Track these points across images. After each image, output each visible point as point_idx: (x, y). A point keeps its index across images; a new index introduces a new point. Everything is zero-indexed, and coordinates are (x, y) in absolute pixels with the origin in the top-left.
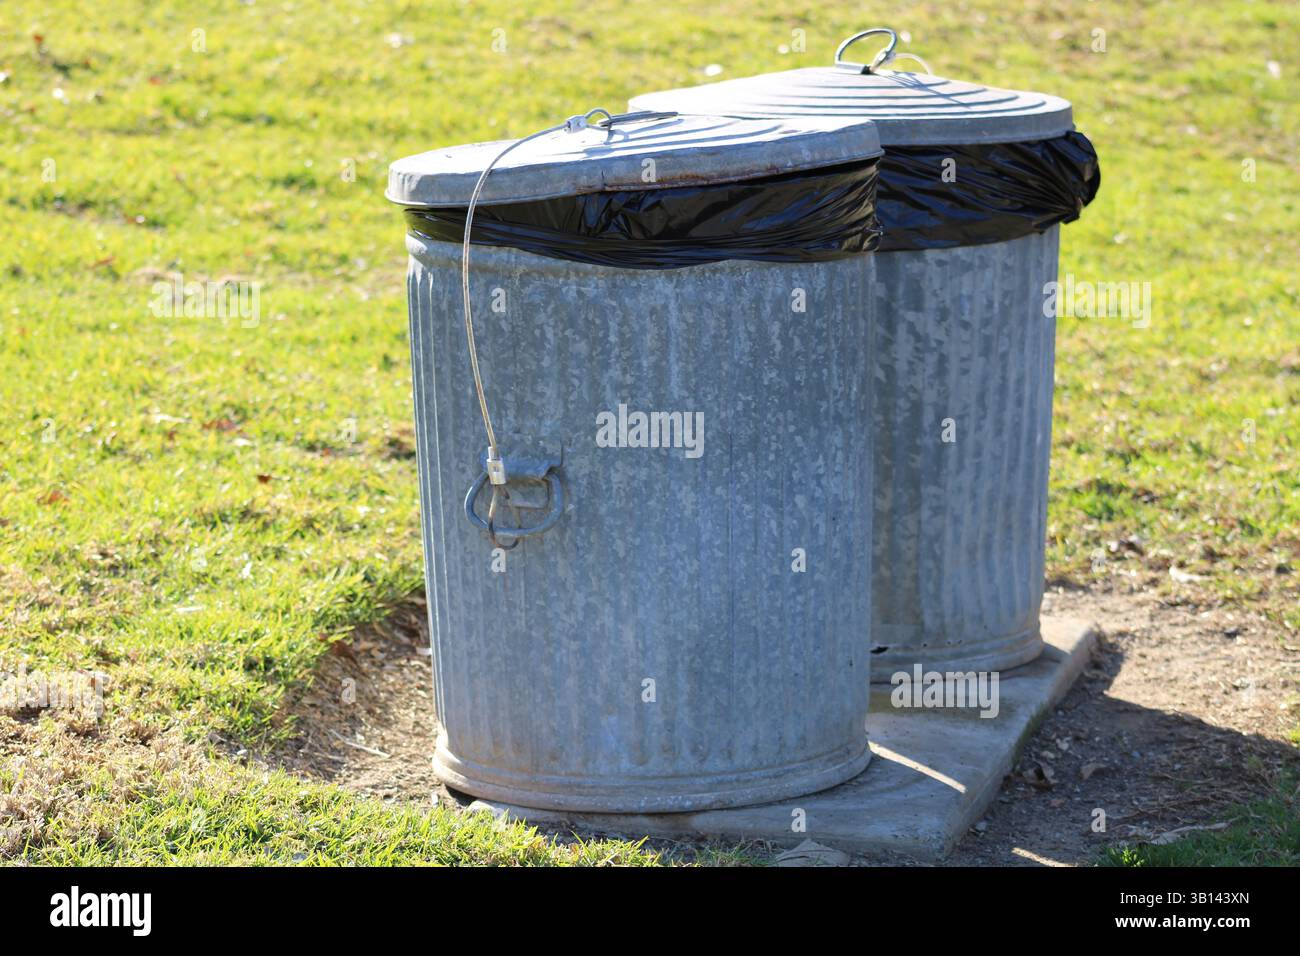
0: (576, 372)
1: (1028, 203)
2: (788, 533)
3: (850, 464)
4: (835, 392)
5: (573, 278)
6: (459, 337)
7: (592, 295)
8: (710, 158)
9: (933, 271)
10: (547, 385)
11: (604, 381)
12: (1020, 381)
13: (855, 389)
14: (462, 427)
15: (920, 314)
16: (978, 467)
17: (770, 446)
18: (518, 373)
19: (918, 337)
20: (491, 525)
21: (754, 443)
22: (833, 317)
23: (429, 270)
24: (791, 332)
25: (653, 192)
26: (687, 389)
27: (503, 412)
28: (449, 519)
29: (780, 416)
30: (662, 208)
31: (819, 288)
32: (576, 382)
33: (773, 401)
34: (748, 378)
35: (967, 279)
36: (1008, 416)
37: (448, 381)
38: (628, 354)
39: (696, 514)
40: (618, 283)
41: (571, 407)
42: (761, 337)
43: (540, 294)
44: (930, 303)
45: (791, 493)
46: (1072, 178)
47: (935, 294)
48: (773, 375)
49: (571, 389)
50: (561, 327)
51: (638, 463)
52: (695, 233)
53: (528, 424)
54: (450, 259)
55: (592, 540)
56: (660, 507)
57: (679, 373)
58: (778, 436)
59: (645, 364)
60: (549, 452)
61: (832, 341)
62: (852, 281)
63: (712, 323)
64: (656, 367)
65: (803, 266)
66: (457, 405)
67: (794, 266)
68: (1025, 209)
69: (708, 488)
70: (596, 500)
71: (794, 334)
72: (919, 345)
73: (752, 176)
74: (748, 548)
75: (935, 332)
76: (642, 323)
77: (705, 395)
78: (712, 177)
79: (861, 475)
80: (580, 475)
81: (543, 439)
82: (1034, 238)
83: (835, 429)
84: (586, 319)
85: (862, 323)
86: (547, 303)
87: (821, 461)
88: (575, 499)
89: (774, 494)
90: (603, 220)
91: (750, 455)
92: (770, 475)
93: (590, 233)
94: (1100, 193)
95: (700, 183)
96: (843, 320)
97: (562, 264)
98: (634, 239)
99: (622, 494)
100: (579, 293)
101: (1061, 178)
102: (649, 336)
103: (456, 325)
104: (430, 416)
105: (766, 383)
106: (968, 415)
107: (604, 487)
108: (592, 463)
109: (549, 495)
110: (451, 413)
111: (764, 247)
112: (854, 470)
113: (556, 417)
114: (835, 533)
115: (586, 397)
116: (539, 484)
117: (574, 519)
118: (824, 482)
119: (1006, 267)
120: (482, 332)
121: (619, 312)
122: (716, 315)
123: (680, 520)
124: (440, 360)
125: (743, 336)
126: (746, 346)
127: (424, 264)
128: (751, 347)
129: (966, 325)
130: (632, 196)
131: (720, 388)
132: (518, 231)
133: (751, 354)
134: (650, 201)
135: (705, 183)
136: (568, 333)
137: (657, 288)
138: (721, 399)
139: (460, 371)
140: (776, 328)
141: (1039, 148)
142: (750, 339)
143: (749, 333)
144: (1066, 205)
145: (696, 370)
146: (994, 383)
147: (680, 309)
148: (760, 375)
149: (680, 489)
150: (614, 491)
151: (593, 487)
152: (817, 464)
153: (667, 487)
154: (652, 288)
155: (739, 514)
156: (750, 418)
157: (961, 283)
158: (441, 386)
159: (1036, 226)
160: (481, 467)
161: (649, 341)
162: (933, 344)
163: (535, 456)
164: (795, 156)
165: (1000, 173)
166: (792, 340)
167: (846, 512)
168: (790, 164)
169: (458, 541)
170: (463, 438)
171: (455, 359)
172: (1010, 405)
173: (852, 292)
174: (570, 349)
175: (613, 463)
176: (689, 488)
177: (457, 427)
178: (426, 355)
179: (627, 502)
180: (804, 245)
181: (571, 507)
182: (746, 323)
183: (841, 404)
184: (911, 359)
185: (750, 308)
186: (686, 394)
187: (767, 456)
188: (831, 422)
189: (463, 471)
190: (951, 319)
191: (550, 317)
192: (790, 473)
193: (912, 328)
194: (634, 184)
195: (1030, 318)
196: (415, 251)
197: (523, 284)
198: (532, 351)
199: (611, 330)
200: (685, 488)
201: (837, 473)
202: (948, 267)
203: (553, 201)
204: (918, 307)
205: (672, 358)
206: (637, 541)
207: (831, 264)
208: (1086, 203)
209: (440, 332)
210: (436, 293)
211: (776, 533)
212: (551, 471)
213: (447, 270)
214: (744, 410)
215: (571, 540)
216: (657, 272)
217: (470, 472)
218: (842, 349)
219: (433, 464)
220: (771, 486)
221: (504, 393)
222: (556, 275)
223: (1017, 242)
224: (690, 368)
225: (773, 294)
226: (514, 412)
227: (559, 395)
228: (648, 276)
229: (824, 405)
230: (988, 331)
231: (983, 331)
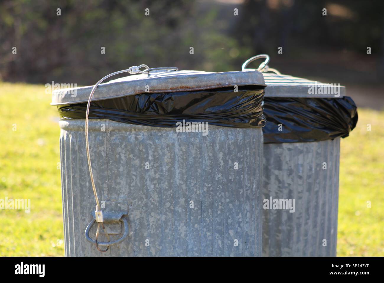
0: (134, 173)
1: (327, 126)
2: (226, 247)
3: (253, 219)
4: (246, 186)
5: (133, 132)
6: (83, 161)
7: (141, 139)
8: (193, 80)
9: (286, 153)
10: (122, 179)
11: (147, 177)
12: (324, 204)
13: (255, 186)
14: (84, 200)
15: (281, 172)
16: (306, 242)
17: (218, 207)
18: (109, 174)
19: (280, 182)
20: (96, 241)
21: (211, 205)
22: (245, 152)
23: (70, 133)
24: (227, 158)
25: (168, 93)
26: (183, 180)
27: (102, 192)
28: (77, 242)
29: (223, 194)
30: (172, 100)
31: (239, 139)
32: (134, 178)
33: (219, 188)
34: (209, 177)
35: (301, 157)
36: (319, 219)
37: (78, 181)
38: (157, 165)
39: (186, 236)
40: (153, 133)
41: (132, 188)
42: (214, 158)
43: (119, 139)
44: (285, 167)
45: (228, 229)
46: (346, 116)
47: (287, 163)
48: (220, 176)
49: (132, 180)
50: (128, 153)
51: (161, 213)
52: (186, 112)
53: (113, 197)
54: (79, 127)
55: (141, 248)
56: (170, 232)
57: (179, 173)
58: (222, 203)
59: (164, 169)
60: (122, 209)
61: (245, 163)
62: (253, 138)
63: (193, 152)
64: (169, 170)
65: (232, 129)
66: (82, 192)
67: (228, 129)
68: (325, 128)
69: (192, 225)
70: (142, 230)
71: (229, 158)
72: (281, 185)
73: (211, 87)
74: (209, 252)
75: (287, 180)
76: (163, 151)
77: (190, 183)
78: (194, 88)
79: (257, 225)
80: (136, 219)
81: (119, 203)
82: (329, 142)
83: (246, 203)
84: (139, 150)
85: (258, 158)
86: (122, 143)
87: (240, 216)
88: (134, 229)
89: (220, 228)
90: (146, 105)
91: (210, 210)
92: (218, 220)
93: (141, 111)
94: (358, 125)
95: (188, 90)
96: (250, 155)
97: (128, 126)
98: (160, 114)
99: (154, 227)
100: (136, 138)
101: (342, 116)
102: (166, 157)
103: (82, 156)
104: (69, 198)
105: (217, 179)
106: (301, 217)
107: (146, 224)
108: (141, 213)
109: (122, 228)
110: (79, 195)
111: (216, 119)
112: (254, 222)
113: (125, 193)
114: (246, 249)
115: (139, 184)
116: (117, 223)
117: (133, 238)
118: (241, 225)
119: (318, 153)
120: (93, 158)
121: (153, 146)
122: (195, 148)
123: (179, 238)
124: (74, 172)
125: (207, 158)
126: (208, 162)
127: (68, 131)
128: (211, 163)
129: (300, 177)
130: (159, 95)
131: (197, 181)
132: (110, 111)
133: (210, 166)
134: (167, 97)
135: (191, 90)
136: (131, 156)
137: (170, 136)
138: (197, 186)
139: (84, 176)
140: (221, 155)
141: (332, 102)
142: (210, 159)
143: (209, 156)
144: (343, 128)
145: (186, 172)
146: (313, 204)
147: (180, 145)
148: (214, 175)
149: (180, 225)
150: (151, 225)
151: (141, 224)
152: (239, 217)
153: (174, 224)
154: (168, 136)
155: (205, 236)
156: (210, 194)
157: (298, 159)
158: (75, 184)
159: (331, 136)
160: (92, 216)
161: (166, 159)
162: (286, 185)
163: (116, 211)
164: (229, 80)
165: (314, 112)
166: (228, 161)
167: (251, 240)
168: (227, 83)
169: (81, 252)
170: (84, 205)
171: (81, 170)
172: (320, 215)
173: (253, 143)
174: (132, 163)
175: (150, 213)
176: (183, 224)
177: (82, 201)
178: (68, 171)
179: (156, 230)
180: (234, 119)
181: (132, 233)
182: (208, 152)
183: (249, 192)
184: (277, 191)
185: (210, 146)
186: (182, 183)
187: (217, 211)
188: (245, 199)
189: (84, 220)
190: (294, 174)
191: (123, 149)
192: (227, 220)
193: (277, 178)
194: (160, 90)
195: (328, 177)
196: (64, 126)
197: (112, 135)
198: (115, 164)
199: (150, 154)
200: (181, 224)
201: (247, 222)
202: (293, 151)
203: (125, 98)
204: (280, 168)
205: (176, 166)
206: (161, 248)
207: (244, 129)
208: (352, 129)
209: (74, 160)
210: (73, 143)
211: (221, 246)
212: (123, 217)
213: (78, 132)
214: (207, 191)
215: (131, 247)
216: (170, 129)
217: (87, 220)
218: (249, 167)
219: (70, 219)
220: (219, 225)
221: (102, 184)
222: (126, 131)
223: (322, 143)
224: (184, 171)
225: (220, 140)
226: (107, 192)
227: (127, 184)
228: (166, 131)
229: (242, 191)
230: (310, 181)
231: (307, 180)
